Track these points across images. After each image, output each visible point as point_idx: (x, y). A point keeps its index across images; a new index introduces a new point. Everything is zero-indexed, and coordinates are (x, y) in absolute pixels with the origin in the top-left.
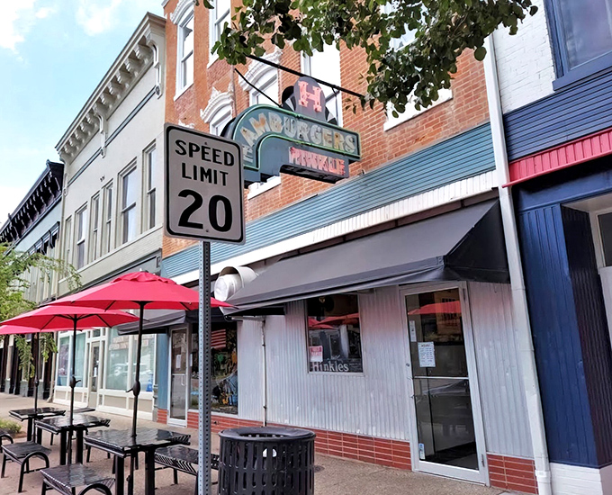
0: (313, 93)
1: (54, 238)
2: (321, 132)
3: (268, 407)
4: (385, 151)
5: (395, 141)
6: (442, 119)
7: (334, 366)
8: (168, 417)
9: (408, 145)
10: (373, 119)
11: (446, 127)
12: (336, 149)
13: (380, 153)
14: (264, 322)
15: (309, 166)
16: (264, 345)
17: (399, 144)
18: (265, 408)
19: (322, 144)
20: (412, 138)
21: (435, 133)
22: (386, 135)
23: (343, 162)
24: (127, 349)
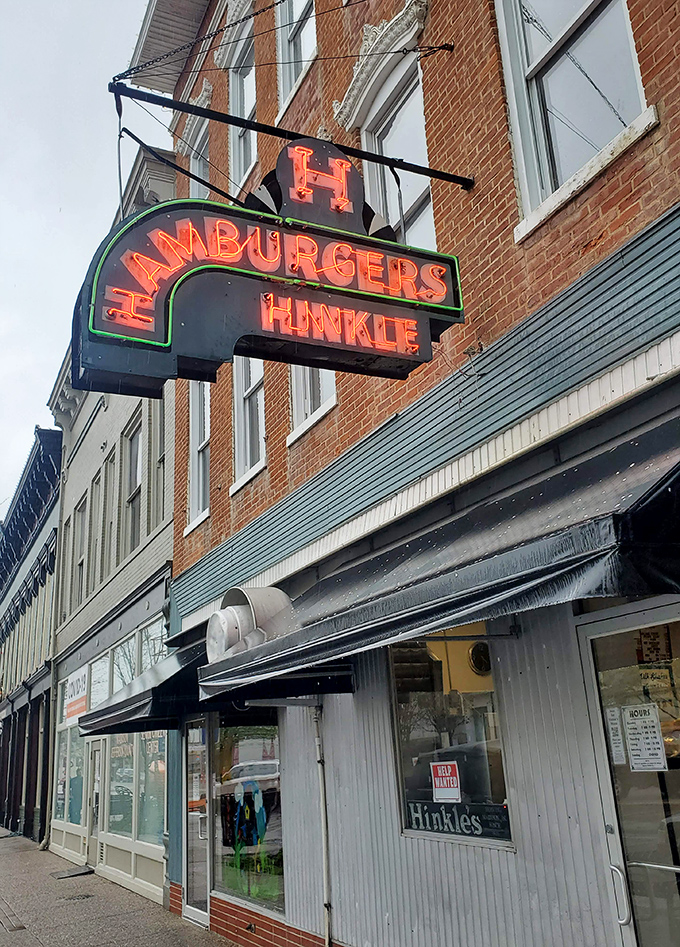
0: (330, 172)
1: (52, 556)
2: (353, 258)
3: (333, 905)
4: (523, 289)
5: (541, 260)
6: (638, 182)
7: (452, 820)
8: (184, 902)
9: (570, 264)
10: (494, 225)
11: (649, 199)
12: (394, 294)
13: (511, 297)
14: (320, 708)
15: (318, 335)
16: (322, 762)
17: (549, 266)
18: (328, 906)
19: (354, 283)
20: (576, 245)
21: (625, 218)
22: (520, 253)
23: (413, 324)
24: (130, 757)
